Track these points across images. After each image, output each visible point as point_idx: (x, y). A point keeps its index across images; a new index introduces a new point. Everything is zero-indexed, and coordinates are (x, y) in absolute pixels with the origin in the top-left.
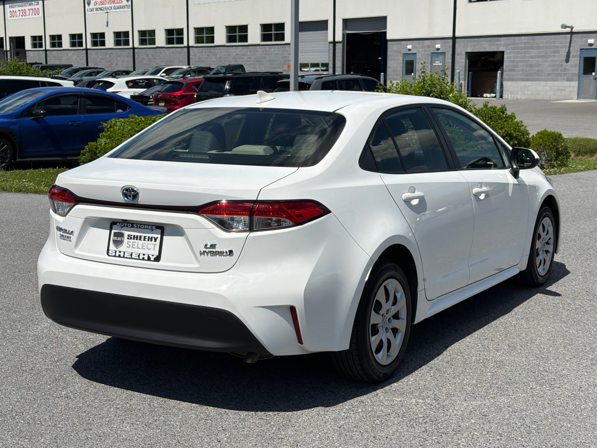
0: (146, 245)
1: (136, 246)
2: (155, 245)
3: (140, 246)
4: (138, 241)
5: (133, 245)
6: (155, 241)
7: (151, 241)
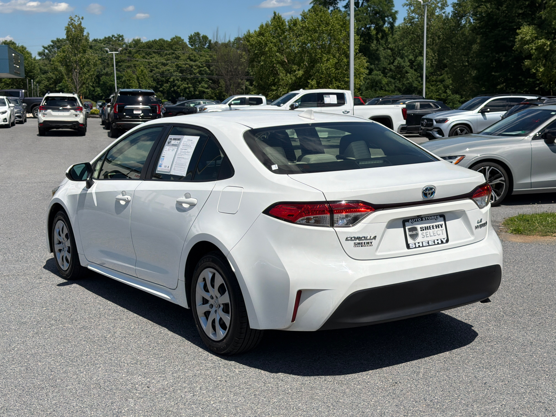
0: (436, 232)
1: (429, 235)
2: (442, 230)
3: (432, 234)
4: (429, 230)
5: (426, 235)
6: (442, 227)
7: (439, 228)
